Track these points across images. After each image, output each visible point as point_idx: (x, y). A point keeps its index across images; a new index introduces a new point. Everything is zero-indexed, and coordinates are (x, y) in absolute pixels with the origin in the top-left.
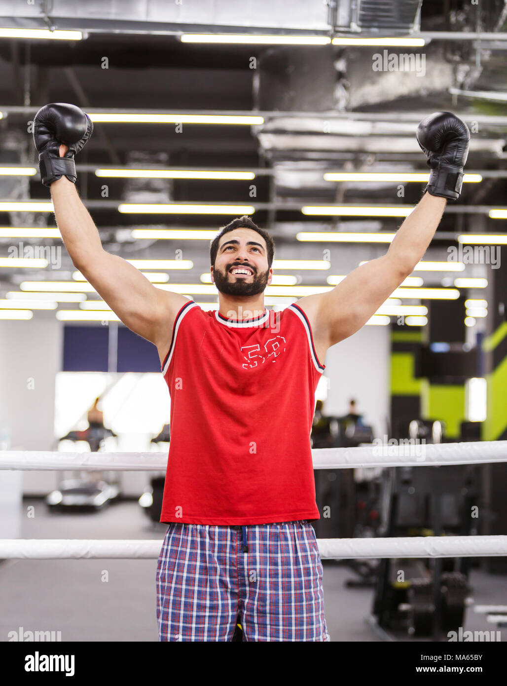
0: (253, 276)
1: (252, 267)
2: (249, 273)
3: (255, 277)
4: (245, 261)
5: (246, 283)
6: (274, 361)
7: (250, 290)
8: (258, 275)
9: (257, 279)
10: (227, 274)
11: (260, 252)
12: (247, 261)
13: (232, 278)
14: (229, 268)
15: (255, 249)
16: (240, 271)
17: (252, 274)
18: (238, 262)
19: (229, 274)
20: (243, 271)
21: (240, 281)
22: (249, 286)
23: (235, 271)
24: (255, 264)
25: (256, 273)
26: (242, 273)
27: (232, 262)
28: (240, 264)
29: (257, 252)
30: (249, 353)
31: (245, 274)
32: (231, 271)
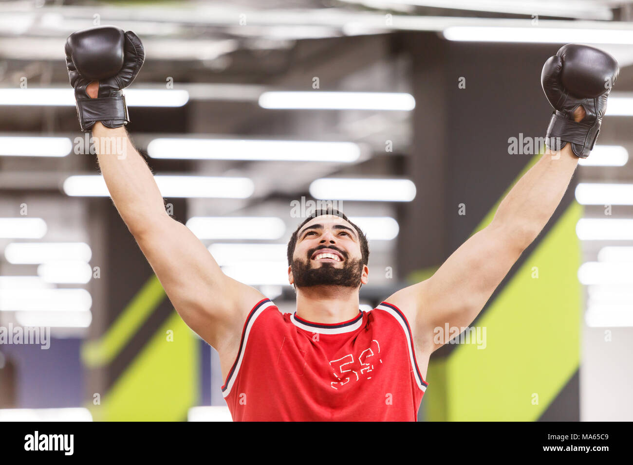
0: (343, 262)
1: (341, 251)
2: (336, 258)
3: (346, 263)
4: (331, 244)
5: (334, 268)
6: (370, 378)
7: (339, 277)
8: (350, 261)
9: (348, 266)
10: (309, 261)
11: (350, 237)
12: (333, 244)
13: (316, 264)
14: (311, 254)
15: (344, 234)
16: (325, 255)
17: (341, 259)
18: (322, 245)
19: (312, 261)
20: (329, 255)
21: (326, 266)
22: (338, 271)
23: (319, 257)
24: (344, 248)
25: (347, 258)
26: (327, 258)
27: (314, 246)
28: (325, 247)
29: (346, 237)
30: (341, 367)
31: (331, 258)
32: (314, 258)
